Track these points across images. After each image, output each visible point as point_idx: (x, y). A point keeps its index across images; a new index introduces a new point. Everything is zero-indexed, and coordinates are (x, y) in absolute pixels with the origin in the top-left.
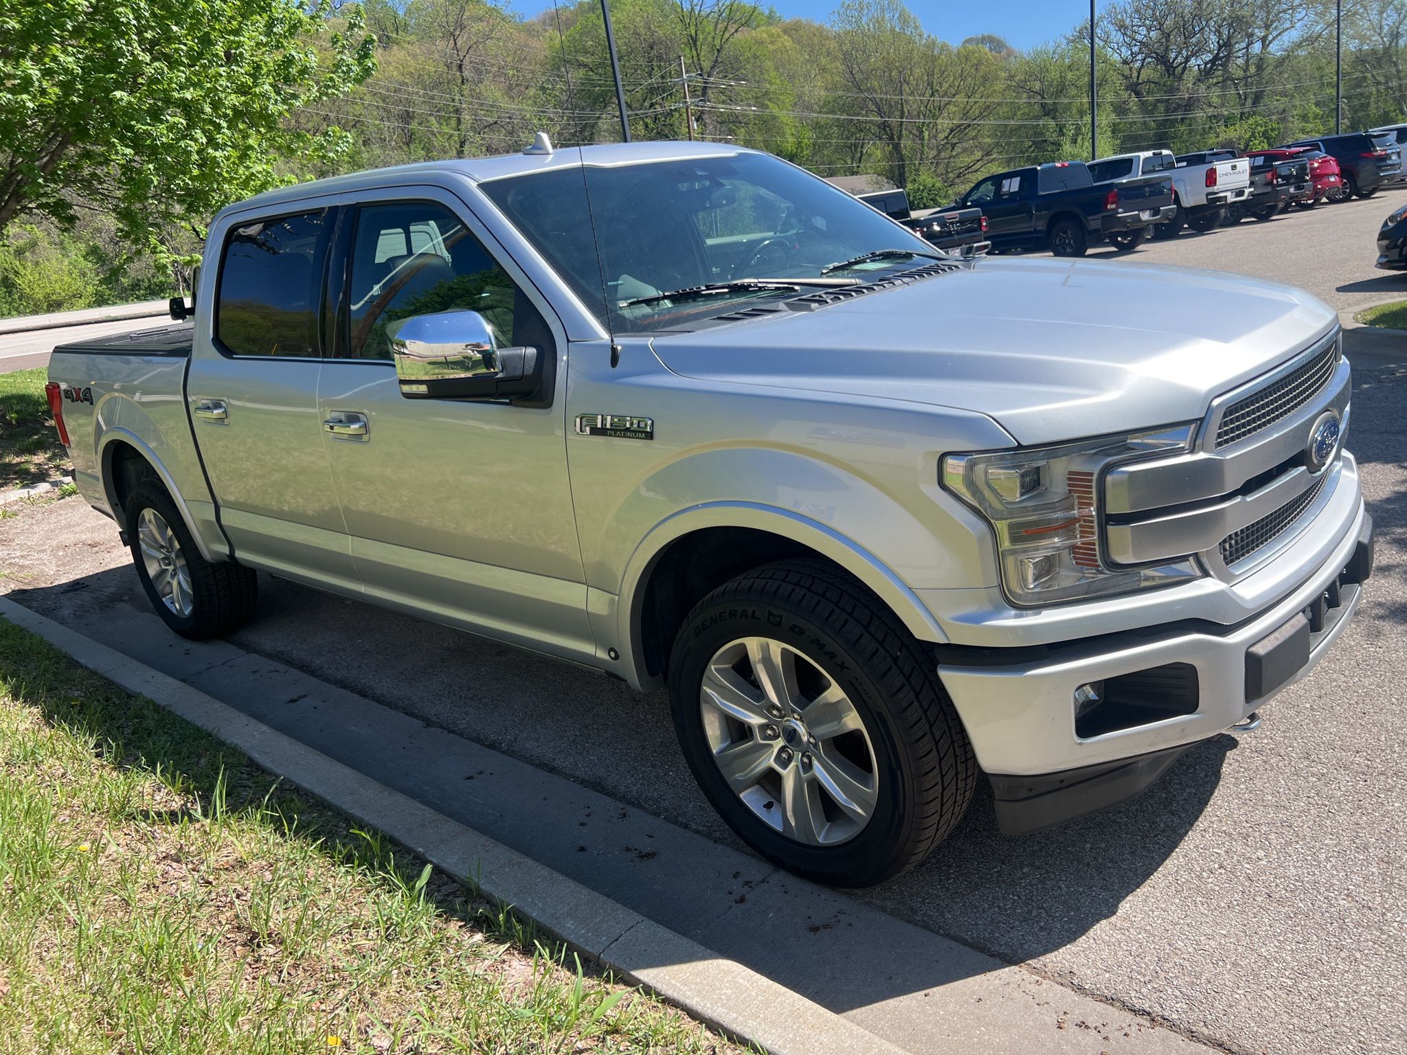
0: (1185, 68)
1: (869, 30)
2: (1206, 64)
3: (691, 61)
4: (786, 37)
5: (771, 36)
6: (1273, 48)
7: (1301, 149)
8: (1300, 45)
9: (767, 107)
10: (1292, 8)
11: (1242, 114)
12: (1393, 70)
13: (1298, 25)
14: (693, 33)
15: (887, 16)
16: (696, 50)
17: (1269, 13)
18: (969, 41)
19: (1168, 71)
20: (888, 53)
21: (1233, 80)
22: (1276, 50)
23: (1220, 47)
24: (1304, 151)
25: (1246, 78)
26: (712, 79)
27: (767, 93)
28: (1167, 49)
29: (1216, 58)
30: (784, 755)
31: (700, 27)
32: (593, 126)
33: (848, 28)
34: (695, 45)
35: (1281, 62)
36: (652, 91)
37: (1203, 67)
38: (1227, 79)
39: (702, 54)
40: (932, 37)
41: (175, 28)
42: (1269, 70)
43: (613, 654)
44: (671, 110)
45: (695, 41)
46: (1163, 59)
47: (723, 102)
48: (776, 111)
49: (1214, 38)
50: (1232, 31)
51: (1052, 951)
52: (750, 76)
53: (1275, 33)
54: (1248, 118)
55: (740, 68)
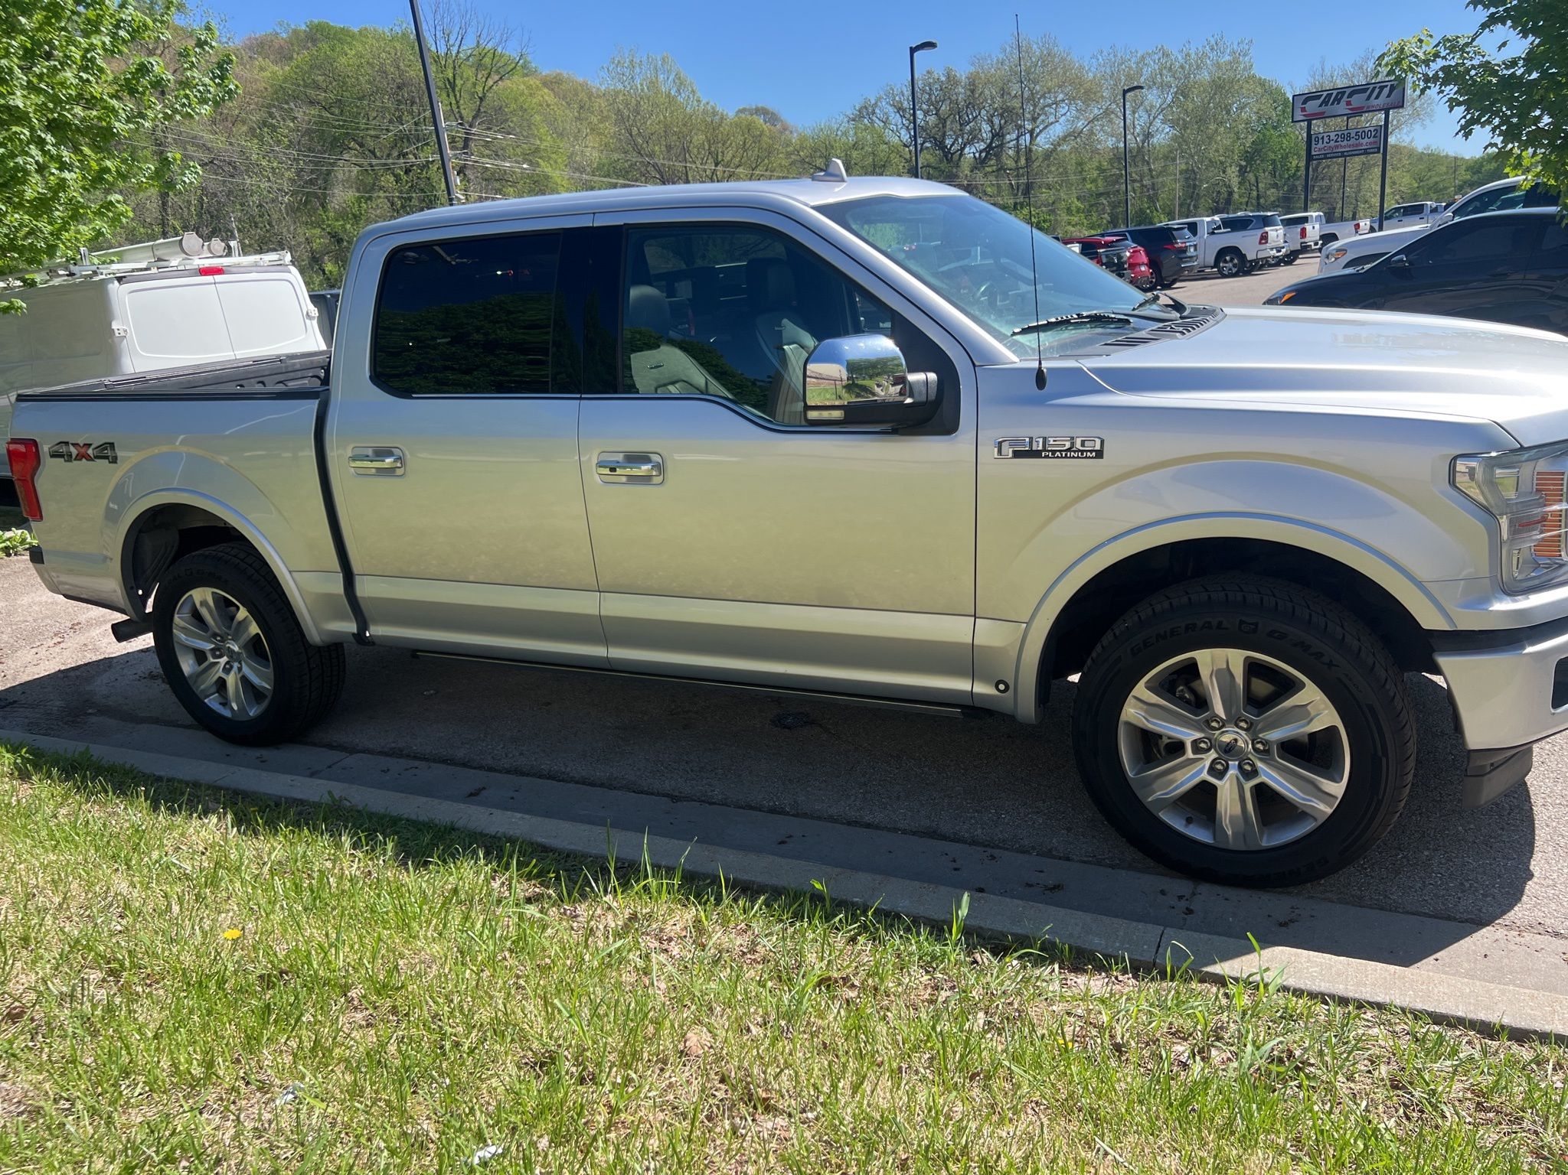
0: (961, 155)
1: (642, 90)
2: (981, 152)
3: (449, 108)
4: (546, 91)
5: (529, 87)
6: (1040, 140)
7: (1114, 239)
8: (1064, 139)
9: (538, 165)
10: (1056, 103)
11: (1016, 204)
12: (1145, 168)
13: (1061, 120)
14: (451, 76)
15: (661, 77)
16: (455, 96)
17: (1035, 106)
18: (742, 111)
19: (946, 157)
20: (665, 117)
21: (1005, 170)
22: (1043, 142)
23: (993, 137)
24: (1117, 241)
25: (1017, 169)
26: (474, 130)
27: (537, 150)
28: (944, 135)
29: (989, 146)
30: (1219, 767)
31: (458, 71)
32: (329, 173)
33: (620, 87)
34: (454, 90)
35: (1048, 155)
36: (403, 138)
37: (977, 155)
38: (1001, 169)
39: (462, 102)
40: (712, 103)
41: (23, 20)
42: (1036, 164)
43: (1002, 687)
44: (428, 162)
45: (453, 86)
46: (940, 145)
47: (488, 156)
48: (548, 170)
49: (986, 127)
50: (1003, 122)
51: (1509, 911)
52: (518, 130)
53: (1041, 127)
54: (1022, 208)
55: (507, 120)
